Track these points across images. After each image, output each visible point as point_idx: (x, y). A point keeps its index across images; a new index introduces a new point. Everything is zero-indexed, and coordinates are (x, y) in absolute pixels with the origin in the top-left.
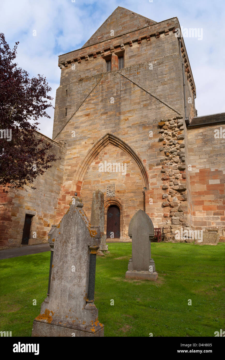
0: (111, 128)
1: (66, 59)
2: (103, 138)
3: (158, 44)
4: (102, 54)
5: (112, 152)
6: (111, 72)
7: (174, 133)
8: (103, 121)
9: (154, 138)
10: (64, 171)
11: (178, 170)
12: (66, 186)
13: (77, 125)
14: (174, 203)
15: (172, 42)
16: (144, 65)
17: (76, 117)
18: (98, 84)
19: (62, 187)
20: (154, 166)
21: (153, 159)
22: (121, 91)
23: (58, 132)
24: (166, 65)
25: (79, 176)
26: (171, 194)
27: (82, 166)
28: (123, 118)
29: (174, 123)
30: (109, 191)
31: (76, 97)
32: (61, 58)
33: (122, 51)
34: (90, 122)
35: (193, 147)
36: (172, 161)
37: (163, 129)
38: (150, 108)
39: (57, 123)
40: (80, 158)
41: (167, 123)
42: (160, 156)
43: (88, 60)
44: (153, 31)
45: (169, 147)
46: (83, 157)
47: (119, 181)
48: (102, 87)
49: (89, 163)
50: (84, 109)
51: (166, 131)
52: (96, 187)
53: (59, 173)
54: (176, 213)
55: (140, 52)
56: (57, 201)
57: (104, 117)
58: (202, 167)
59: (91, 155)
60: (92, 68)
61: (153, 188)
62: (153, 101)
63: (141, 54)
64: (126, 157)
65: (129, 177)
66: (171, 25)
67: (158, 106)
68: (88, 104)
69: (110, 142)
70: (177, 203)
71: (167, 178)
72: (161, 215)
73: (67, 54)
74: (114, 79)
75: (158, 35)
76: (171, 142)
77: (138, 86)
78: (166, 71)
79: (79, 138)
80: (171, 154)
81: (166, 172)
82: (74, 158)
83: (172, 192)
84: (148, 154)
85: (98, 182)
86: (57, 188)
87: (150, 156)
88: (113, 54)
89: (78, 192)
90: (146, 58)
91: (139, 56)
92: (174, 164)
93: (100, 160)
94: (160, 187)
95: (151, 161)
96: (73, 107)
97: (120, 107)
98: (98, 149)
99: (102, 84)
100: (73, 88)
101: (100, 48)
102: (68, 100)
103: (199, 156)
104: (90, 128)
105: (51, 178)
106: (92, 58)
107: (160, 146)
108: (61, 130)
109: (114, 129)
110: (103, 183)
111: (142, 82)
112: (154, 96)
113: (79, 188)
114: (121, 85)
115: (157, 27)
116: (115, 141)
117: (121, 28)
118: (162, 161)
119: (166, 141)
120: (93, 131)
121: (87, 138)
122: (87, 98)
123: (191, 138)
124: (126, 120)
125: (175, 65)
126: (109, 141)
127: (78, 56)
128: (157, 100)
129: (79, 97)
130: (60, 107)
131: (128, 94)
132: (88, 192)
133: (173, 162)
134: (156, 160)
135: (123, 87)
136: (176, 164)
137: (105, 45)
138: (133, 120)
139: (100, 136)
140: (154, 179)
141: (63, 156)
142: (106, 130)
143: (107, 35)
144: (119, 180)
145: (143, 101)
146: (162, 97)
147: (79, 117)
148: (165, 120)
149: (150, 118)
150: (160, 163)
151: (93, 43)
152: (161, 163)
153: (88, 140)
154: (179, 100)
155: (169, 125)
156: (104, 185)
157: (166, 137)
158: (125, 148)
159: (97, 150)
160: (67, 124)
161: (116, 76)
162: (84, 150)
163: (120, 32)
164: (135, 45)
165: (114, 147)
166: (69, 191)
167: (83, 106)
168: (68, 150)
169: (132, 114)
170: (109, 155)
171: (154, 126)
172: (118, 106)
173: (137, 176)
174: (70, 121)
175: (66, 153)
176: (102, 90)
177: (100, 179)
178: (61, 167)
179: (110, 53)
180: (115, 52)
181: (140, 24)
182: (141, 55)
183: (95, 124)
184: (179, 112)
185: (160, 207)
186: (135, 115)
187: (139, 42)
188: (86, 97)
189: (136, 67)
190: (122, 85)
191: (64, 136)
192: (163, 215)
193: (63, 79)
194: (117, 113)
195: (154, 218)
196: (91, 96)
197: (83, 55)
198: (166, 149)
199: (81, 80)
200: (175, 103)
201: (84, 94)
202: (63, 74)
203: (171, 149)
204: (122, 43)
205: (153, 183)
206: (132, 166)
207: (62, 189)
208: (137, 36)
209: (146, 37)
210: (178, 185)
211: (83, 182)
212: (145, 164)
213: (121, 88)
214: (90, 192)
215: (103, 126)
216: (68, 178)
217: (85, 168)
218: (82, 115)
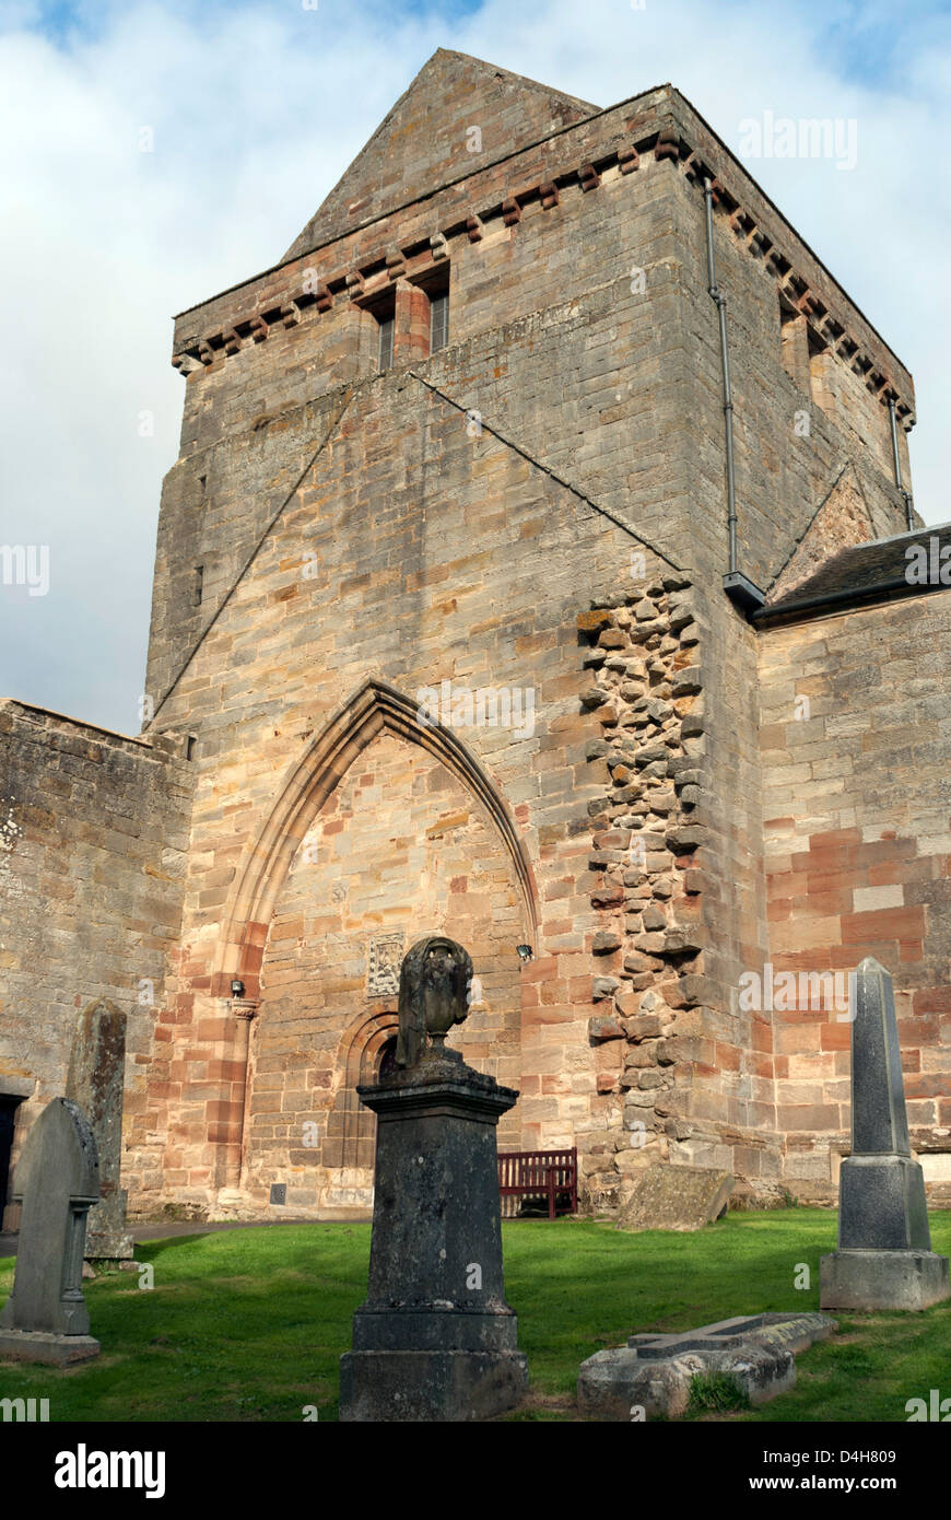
0: (383, 655)
1: (202, 329)
2: (351, 705)
3: (591, 217)
4: (353, 289)
5: (396, 773)
6: (383, 376)
7: (659, 664)
8: (350, 622)
9: (564, 696)
10: (185, 876)
11: (668, 853)
12: (193, 952)
13: (242, 645)
14: (644, 1020)
15: (654, 204)
16: (522, 328)
17: (238, 607)
18: (327, 439)
19: (175, 956)
20: (560, 836)
21: (556, 800)
22: (425, 466)
23: (168, 686)
24: (621, 324)
25: (254, 898)
26: (631, 978)
27: (265, 847)
28: (435, 599)
29: (653, 611)
30: (380, 969)
31: (240, 510)
32: (183, 328)
33: (436, 268)
34: (298, 629)
35: (781, 721)
36: (641, 805)
37: (601, 647)
38: (548, 543)
39: (164, 641)
40: (250, 809)
41: (623, 615)
42: (589, 786)
43: (293, 323)
44: (568, 160)
45: (630, 736)
46: (265, 804)
47: (420, 916)
48: (349, 450)
49: (297, 833)
50: (271, 564)
51: (614, 657)
52: (324, 949)
53: (159, 889)
54: (646, 1071)
55: (514, 266)
56: (152, 1026)
57: (354, 599)
58: (821, 821)
59: (302, 792)
60: (312, 359)
61: (557, 950)
62: (563, 504)
63: (519, 273)
64: (451, 795)
65: (462, 894)
66: (642, 122)
67: (582, 531)
68: (286, 542)
69: (386, 723)
70: (655, 1021)
71: (615, 895)
72: (586, 1081)
73: (210, 305)
74: (397, 410)
75: (589, 177)
76: (639, 710)
77: (498, 437)
78: (621, 351)
79: (251, 710)
80: (638, 773)
81: (611, 866)
82: (229, 809)
83: (635, 968)
84: (537, 778)
85: (334, 921)
86: (149, 962)
87: (547, 786)
88: (403, 286)
89: (250, 977)
90: (539, 291)
91: (510, 285)
92: (653, 823)
93: (344, 816)
94: (584, 941)
95: (551, 813)
96: (225, 561)
97: (419, 548)
98: (331, 758)
99: (346, 438)
100: (229, 469)
101: (345, 262)
102: (209, 525)
103: (811, 767)
104: (296, 657)
105: (111, 917)
106: (313, 314)
107: (589, 733)
108: (178, 672)
109: (397, 657)
110: (354, 931)
111: (516, 413)
112: (567, 481)
113: (251, 956)
114: (428, 439)
115: (585, 137)
116: (405, 717)
117: (449, 149)
118: (594, 807)
119: (622, 705)
120: (309, 672)
121: (282, 711)
122: (284, 511)
123: (776, 675)
124: (446, 610)
125: (661, 320)
126: (380, 718)
127: (254, 308)
128: (579, 498)
129: (251, 511)
130: (174, 562)
131: (455, 479)
132: (291, 974)
133: (645, 814)
134: (571, 804)
135: (436, 448)
136: (662, 823)
137: (366, 245)
138: (477, 606)
139: (338, 697)
140: (562, 900)
141: (179, 802)
142: (362, 663)
143: (388, 188)
144: (421, 911)
145: (518, 509)
146: (601, 482)
147: (249, 606)
148: (608, 603)
149: (552, 594)
150: (585, 821)
151: (328, 234)
152: (591, 820)
153: (289, 717)
154: (674, 495)
155: (635, 624)
156: (359, 937)
157: (621, 685)
158: (444, 748)
159: (326, 764)
160: (203, 644)
161: (406, 392)
162: (270, 770)
163: (441, 169)
164: (494, 234)
165: (402, 748)
166: (208, 974)
167: (266, 550)
168: (205, 771)
169: (471, 575)
170: (381, 785)
171: (563, 634)
172: (415, 540)
173: (496, 887)
174: (216, 627)
175: (195, 785)
176: (349, 467)
177: (341, 912)
178: (169, 858)
179: (388, 283)
180: (409, 274)
181: (528, 123)
182: (519, 277)
183: (318, 639)
184: (673, 557)
185: (583, 1042)
186: (485, 583)
187: (508, 217)
188: (279, 508)
189: (490, 342)
190: (432, 435)
191: (191, 706)
192: (593, 1081)
193: (192, 426)
194: (410, 579)
195: (554, 1100)
196: (299, 498)
197: (273, 303)
198: (616, 747)
199: (261, 426)
200: (658, 508)
201: (273, 494)
202: (193, 401)
203: (642, 745)
204: (437, 231)
205: (553, 923)
206: (475, 838)
207: (176, 965)
208: (502, 192)
209: (538, 189)
210: (661, 928)
211: (271, 926)
212: (523, 826)
213: (427, 453)
214: (299, 974)
215: (351, 645)
216: (205, 909)
217: (278, 859)
218: (264, 597)
